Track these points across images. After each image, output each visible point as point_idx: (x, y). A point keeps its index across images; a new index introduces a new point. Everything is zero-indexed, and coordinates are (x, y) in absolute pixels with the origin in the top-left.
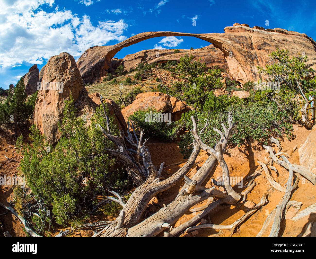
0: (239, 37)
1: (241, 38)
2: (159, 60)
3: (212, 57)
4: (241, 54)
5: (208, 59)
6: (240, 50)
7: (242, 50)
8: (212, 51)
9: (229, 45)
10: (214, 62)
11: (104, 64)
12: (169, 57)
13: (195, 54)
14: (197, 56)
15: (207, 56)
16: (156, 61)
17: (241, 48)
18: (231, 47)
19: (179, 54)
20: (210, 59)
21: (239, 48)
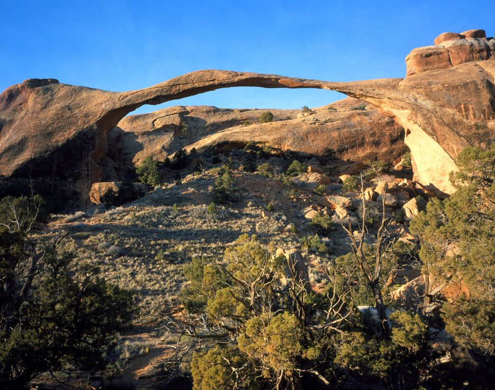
0: (457, 87)
1: (463, 90)
2: (222, 140)
3: (356, 131)
4: (458, 133)
5: (347, 138)
6: (455, 123)
7: (460, 123)
8: (359, 114)
9: (426, 112)
10: (362, 144)
11: (94, 145)
12: (248, 134)
13: (313, 126)
14: (319, 130)
15: (345, 130)
16: (214, 142)
17: (458, 117)
18: (431, 117)
19: (274, 124)
20: (353, 137)
21: (453, 119)
